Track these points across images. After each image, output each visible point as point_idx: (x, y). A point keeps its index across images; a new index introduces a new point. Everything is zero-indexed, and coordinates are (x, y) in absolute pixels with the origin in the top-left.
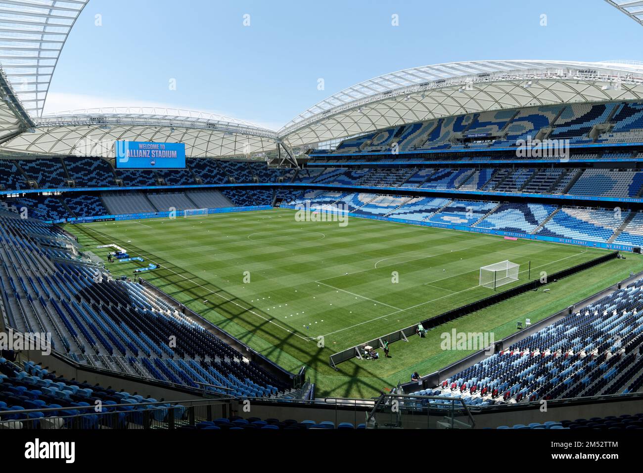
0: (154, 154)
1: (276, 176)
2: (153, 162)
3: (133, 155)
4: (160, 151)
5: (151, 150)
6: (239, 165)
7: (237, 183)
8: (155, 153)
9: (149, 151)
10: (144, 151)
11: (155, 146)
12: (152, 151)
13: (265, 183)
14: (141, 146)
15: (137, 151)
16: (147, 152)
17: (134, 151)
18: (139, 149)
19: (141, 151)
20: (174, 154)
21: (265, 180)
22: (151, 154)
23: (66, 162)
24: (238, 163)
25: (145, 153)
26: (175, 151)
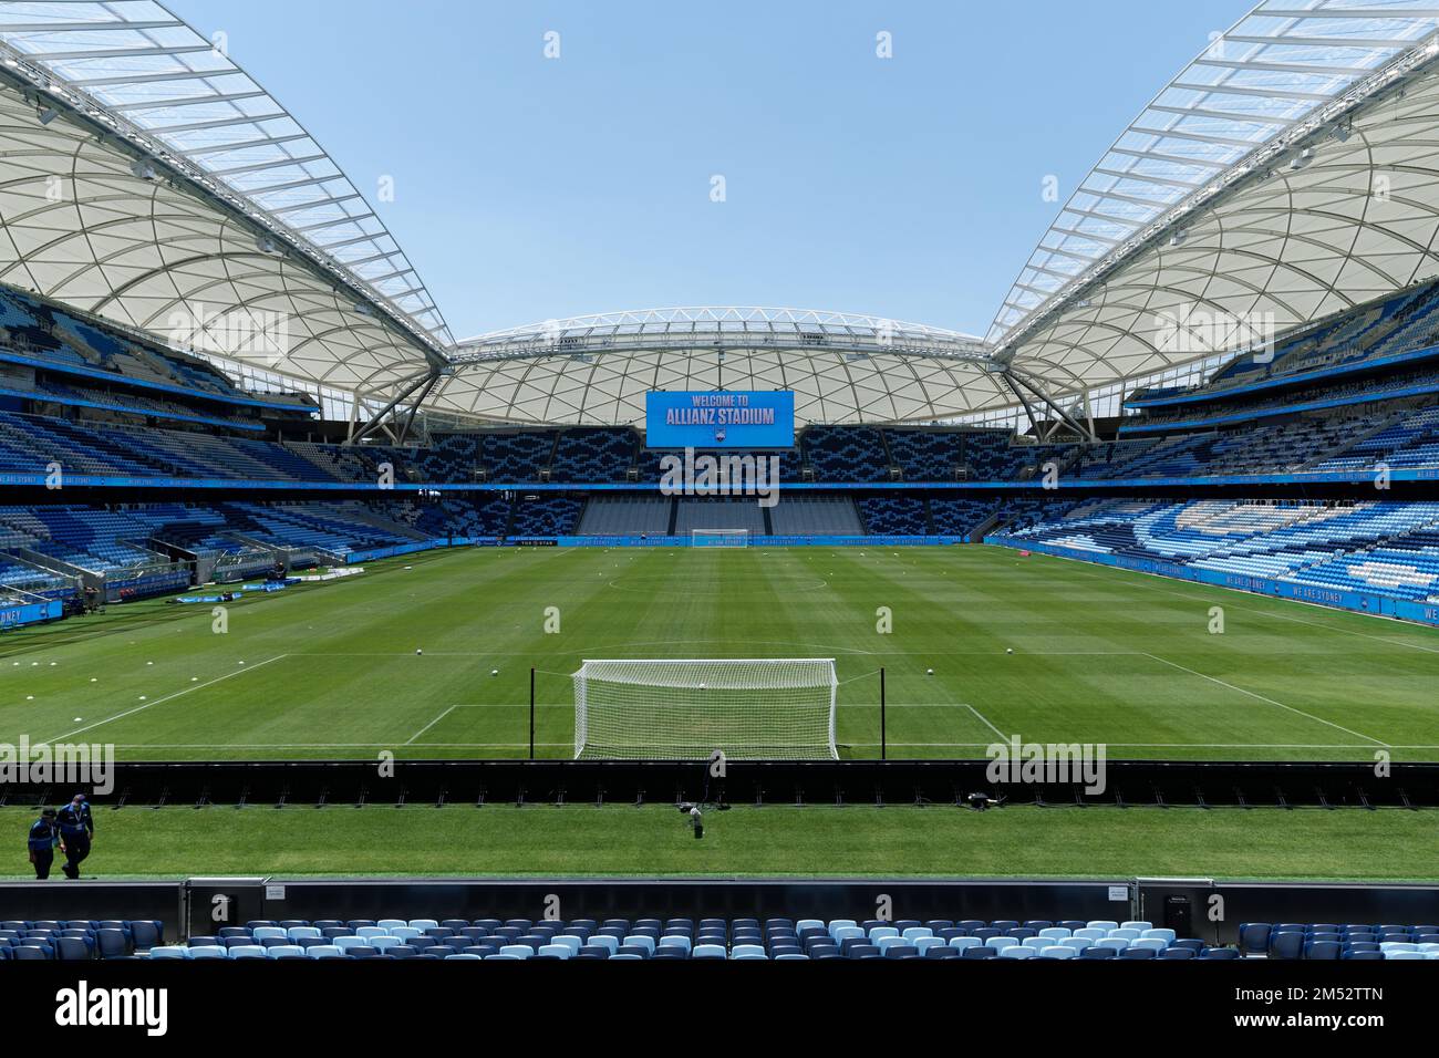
0: (724, 419)
1: (1022, 465)
2: (720, 435)
3: (680, 420)
4: (737, 410)
5: (717, 408)
6: (937, 439)
7: (906, 481)
8: (726, 415)
9: (713, 410)
10: (702, 410)
11: (726, 399)
12: (720, 410)
13: (985, 481)
14: (696, 401)
15: (689, 410)
16: (709, 413)
17: (683, 410)
18: (693, 407)
19: (695, 411)
20: (768, 414)
21: (986, 473)
22: (716, 416)
23: (564, 438)
24: (937, 435)
25: (704, 415)
26: (771, 410)
